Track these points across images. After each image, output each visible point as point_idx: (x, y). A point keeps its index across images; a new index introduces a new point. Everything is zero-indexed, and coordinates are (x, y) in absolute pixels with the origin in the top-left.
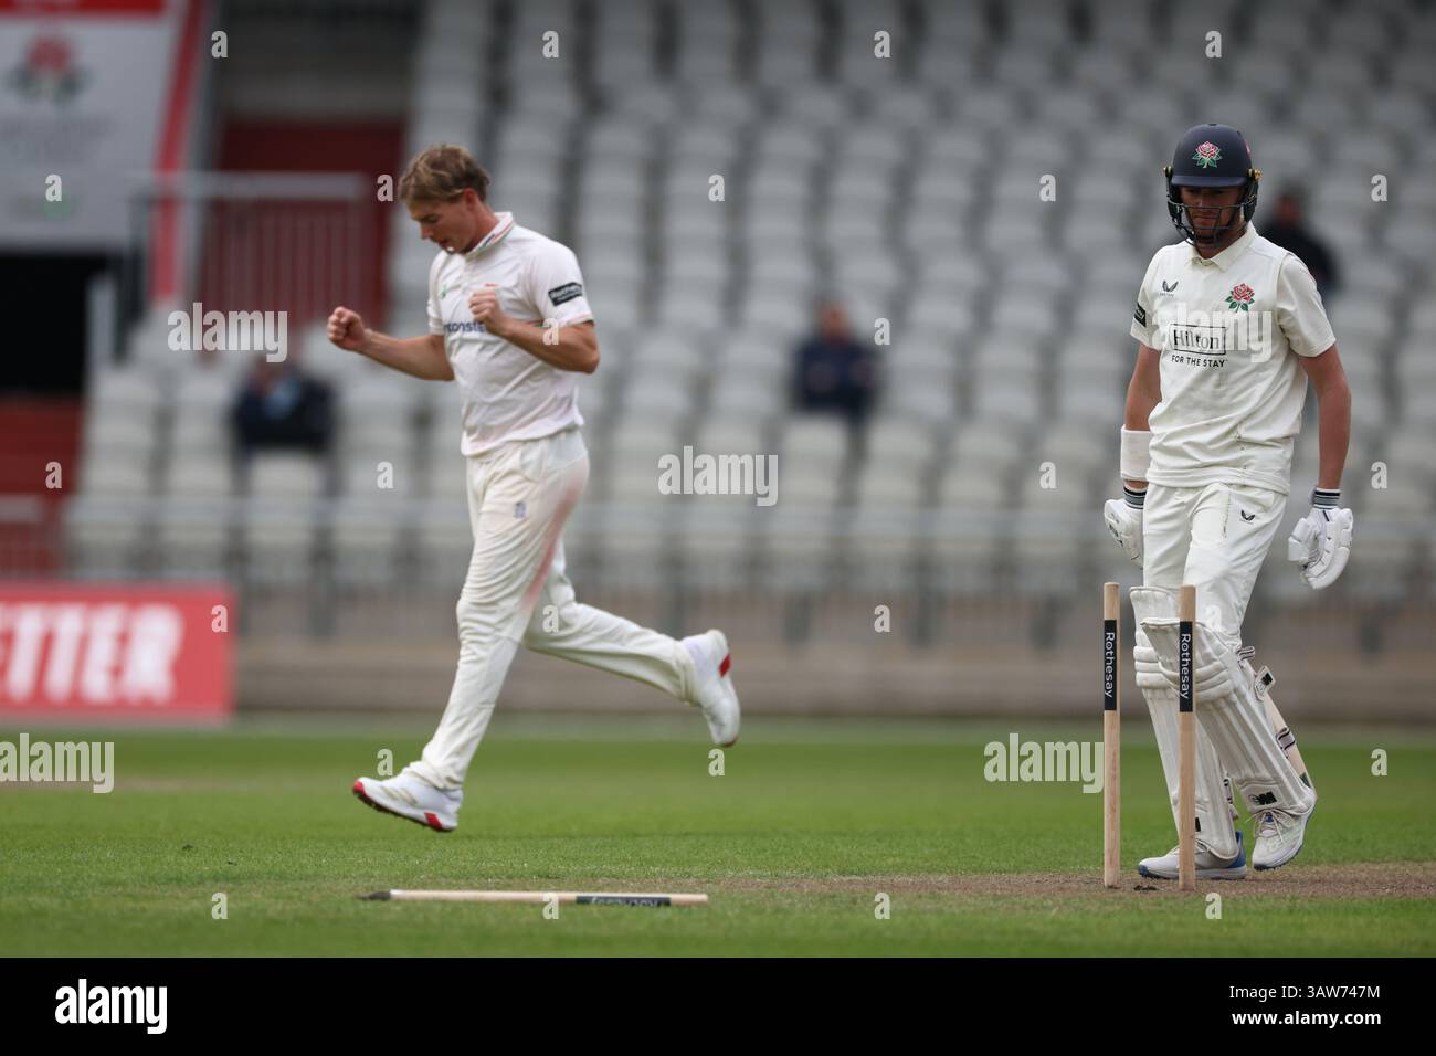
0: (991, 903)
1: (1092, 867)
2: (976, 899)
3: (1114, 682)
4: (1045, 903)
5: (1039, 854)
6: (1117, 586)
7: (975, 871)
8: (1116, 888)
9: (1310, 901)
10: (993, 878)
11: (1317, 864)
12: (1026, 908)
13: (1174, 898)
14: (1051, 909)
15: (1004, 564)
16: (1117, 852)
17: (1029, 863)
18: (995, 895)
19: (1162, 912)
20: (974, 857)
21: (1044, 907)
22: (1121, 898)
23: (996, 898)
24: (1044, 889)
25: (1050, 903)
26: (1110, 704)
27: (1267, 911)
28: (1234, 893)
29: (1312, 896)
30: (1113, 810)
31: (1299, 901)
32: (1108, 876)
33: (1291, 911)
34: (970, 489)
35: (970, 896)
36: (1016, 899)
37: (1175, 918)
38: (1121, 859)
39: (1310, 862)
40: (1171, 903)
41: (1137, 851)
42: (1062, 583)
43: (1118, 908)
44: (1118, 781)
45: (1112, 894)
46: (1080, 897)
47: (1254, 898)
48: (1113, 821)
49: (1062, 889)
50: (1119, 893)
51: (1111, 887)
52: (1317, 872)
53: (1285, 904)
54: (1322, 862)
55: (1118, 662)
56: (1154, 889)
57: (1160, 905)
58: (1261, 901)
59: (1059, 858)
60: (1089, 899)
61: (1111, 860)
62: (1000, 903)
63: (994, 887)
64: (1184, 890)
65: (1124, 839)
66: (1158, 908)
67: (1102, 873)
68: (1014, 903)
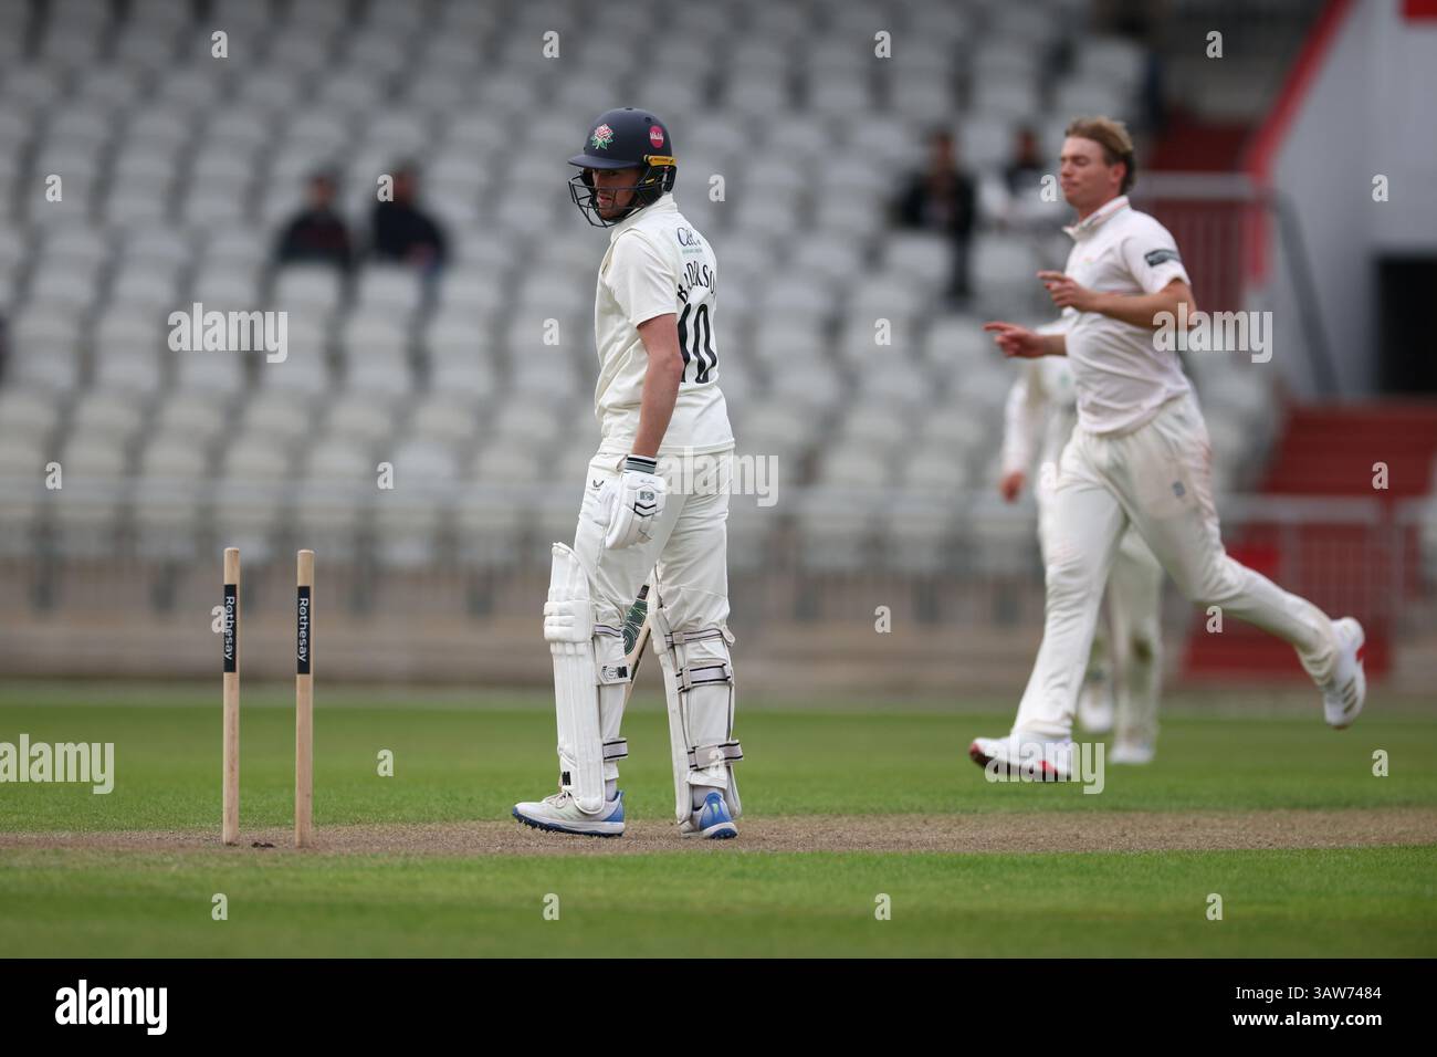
0: (113, 860)
1: (210, 825)
2: (98, 855)
3: (234, 644)
4: (165, 860)
5: (160, 812)
6: (237, 552)
7: (98, 829)
8: (235, 845)
9: (423, 858)
10: (114, 835)
11: (429, 822)
12: (147, 864)
13: (291, 855)
14: (169, 864)
15: (124, 529)
16: (236, 810)
17: (150, 820)
18: (118, 851)
19: (279, 868)
20: (97, 814)
21: (163, 863)
22: (239, 855)
23: (118, 854)
24: (165, 845)
25: (170, 859)
26: (230, 666)
27: (381, 868)
28: (349, 850)
29: (425, 853)
30: (232, 769)
31: (413, 858)
32: (226, 834)
33: (405, 867)
34: (94, 455)
35: (93, 852)
36: (137, 856)
37: (291, 875)
38: (240, 816)
39: (423, 821)
40: (288, 860)
41: (255, 809)
42: (181, 548)
43: (236, 864)
44: (237, 741)
45: (230, 851)
46: (200, 854)
47: (368, 855)
48: (232, 780)
49: (182, 846)
50: (237, 850)
51: (229, 844)
52: (430, 830)
53: (398, 861)
54: (434, 821)
55: (238, 625)
56: (271, 846)
57: (277, 861)
58: (373, 857)
59: (179, 816)
60: (207, 856)
61: (230, 818)
62: (121, 859)
63: (116, 843)
64: (300, 847)
65: (242, 797)
66: (275, 864)
67: (221, 831)
68: (135, 860)
